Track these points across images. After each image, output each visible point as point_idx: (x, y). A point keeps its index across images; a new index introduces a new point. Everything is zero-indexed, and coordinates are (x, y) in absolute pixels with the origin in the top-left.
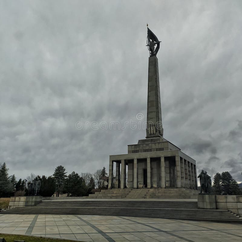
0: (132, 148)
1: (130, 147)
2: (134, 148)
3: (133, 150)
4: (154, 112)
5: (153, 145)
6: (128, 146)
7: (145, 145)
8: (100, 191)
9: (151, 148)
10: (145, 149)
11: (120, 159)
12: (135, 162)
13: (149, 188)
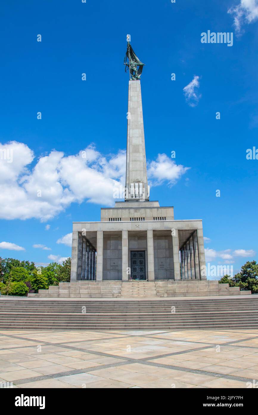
0: (108, 214)
2: (112, 214)
3: (111, 216)
5: (148, 211)
8: (57, 284)
9: (143, 216)
10: (132, 216)
11: (95, 230)
12: (125, 236)
13: (152, 281)
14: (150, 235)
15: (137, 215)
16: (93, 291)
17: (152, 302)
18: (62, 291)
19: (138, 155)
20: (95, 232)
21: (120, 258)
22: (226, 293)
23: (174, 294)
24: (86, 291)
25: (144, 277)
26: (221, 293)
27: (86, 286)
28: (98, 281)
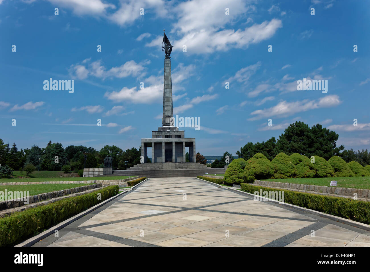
0: (156, 133)
1: (154, 132)
2: (158, 134)
3: (157, 135)
4: (169, 106)
5: (173, 133)
6: (152, 131)
7: (166, 132)
8: (137, 165)
9: (171, 134)
10: (166, 135)
11: (151, 142)
12: (163, 144)
13: (174, 163)
14: (174, 144)
15: (168, 134)
16: (152, 167)
17: (173, 171)
18: (139, 167)
19: (169, 103)
20: (151, 143)
21: (162, 153)
22: (202, 168)
23: (182, 168)
24: (149, 167)
25: (171, 161)
26: (199, 168)
27: (148, 165)
28: (153, 163)
